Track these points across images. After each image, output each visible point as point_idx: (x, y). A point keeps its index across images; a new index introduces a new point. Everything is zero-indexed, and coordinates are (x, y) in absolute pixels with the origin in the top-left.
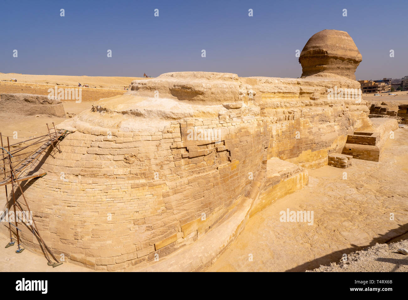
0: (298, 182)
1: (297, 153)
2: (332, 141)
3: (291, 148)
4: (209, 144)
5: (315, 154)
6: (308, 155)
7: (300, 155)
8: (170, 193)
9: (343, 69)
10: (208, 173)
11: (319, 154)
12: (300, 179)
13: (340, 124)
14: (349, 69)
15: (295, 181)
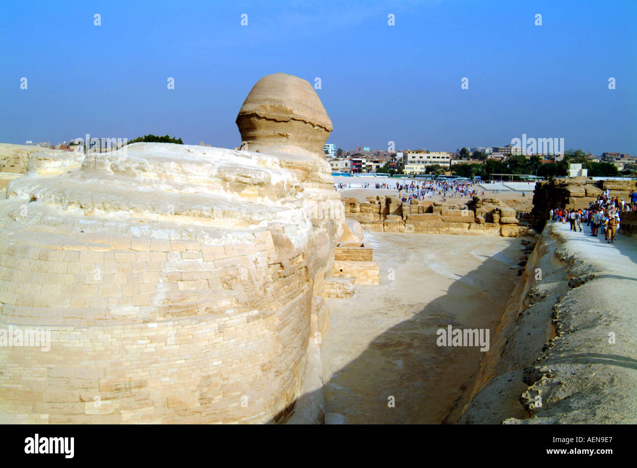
4: (296, 257)
8: (281, 326)
9: (312, 141)
10: (299, 297)
13: (328, 230)
14: (317, 141)
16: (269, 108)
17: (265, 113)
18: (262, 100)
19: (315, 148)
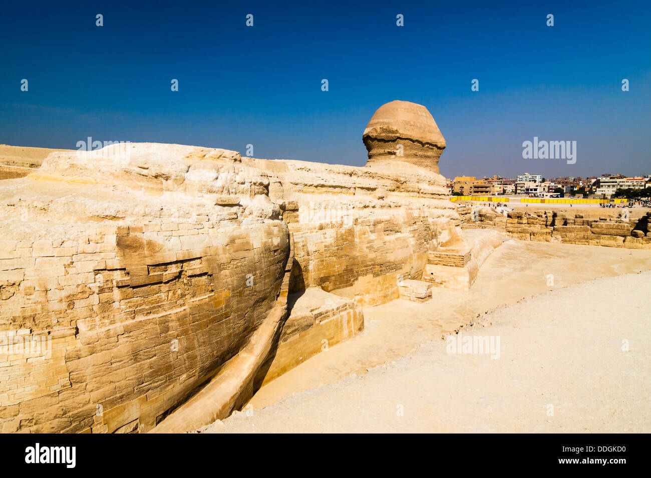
0: (345, 325)
1: (350, 280)
2: (404, 262)
3: (340, 273)
4: (171, 263)
5: (379, 282)
6: (368, 283)
7: (356, 282)
8: (82, 352)
9: (421, 157)
10: (168, 313)
11: (384, 281)
12: (349, 321)
13: (416, 235)
14: (429, 157)
15: (339, 323)
16: (379, 130)
17: (376, 134)
18: (375, 124)
19: (425, 164)
